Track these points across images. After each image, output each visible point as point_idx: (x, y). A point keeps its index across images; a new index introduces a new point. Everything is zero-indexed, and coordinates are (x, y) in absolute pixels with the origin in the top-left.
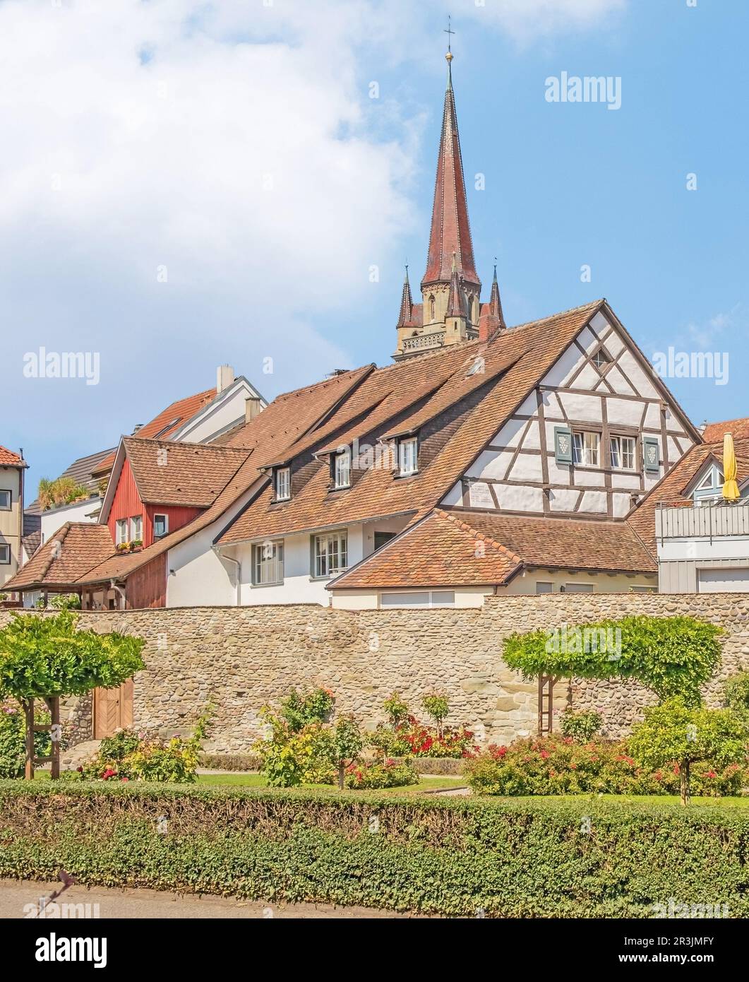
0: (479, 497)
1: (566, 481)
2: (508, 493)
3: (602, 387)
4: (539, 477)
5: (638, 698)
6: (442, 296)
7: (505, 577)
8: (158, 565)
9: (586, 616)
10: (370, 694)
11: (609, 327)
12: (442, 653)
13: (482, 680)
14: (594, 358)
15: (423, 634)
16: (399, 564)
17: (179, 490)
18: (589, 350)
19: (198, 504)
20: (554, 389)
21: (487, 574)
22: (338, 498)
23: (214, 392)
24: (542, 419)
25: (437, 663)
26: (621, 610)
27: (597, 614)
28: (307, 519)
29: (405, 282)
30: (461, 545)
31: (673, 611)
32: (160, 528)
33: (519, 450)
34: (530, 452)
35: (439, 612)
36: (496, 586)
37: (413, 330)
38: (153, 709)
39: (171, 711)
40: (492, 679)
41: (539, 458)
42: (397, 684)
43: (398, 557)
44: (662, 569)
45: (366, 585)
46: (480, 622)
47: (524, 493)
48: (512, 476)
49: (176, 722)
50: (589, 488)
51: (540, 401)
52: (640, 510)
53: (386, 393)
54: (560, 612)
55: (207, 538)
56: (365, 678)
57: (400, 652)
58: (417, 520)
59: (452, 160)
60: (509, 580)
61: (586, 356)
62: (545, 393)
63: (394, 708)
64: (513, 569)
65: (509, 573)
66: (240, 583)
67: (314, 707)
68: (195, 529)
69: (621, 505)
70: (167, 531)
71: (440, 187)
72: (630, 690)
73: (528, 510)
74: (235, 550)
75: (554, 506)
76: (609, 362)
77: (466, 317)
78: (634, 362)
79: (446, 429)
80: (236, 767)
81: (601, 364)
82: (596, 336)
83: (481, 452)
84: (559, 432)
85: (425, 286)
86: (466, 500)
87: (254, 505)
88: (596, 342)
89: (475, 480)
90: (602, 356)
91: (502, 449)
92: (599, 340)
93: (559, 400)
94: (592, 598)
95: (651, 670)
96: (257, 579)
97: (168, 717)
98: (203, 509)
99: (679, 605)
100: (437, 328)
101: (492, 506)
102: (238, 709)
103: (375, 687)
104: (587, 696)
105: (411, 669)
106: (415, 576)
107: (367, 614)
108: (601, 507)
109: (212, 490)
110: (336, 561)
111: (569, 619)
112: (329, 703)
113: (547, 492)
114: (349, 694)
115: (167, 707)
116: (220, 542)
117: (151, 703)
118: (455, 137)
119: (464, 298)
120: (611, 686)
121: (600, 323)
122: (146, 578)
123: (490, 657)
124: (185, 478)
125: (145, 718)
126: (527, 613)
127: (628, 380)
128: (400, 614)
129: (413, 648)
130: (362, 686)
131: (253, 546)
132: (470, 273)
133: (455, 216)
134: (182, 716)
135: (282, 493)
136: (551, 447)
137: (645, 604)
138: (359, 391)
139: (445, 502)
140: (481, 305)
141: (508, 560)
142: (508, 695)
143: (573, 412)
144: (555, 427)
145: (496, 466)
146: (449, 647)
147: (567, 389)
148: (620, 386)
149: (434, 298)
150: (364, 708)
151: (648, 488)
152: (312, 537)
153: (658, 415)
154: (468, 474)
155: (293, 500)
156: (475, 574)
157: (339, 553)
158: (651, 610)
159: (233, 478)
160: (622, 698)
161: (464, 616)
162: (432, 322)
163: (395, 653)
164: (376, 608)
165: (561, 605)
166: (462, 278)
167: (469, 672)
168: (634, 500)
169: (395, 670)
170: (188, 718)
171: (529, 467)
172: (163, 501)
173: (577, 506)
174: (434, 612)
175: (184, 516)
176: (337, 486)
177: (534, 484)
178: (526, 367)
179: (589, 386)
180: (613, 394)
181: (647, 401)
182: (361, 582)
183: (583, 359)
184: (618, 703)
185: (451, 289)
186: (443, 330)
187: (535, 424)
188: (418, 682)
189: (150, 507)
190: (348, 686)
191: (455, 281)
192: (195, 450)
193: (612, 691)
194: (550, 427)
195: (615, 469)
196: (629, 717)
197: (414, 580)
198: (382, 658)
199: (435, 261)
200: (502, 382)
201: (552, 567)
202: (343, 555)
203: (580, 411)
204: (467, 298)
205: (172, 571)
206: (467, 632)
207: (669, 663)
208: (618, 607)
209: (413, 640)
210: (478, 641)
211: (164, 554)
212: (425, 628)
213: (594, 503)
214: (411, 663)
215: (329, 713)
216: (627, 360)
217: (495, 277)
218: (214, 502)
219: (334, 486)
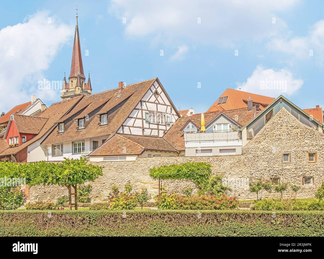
0: (126, 131)
1: (148, 127)
2: (134, 130)
3: (157, 102)
4: (141, 126)
5: (181, 185)
6: (75, 81)
7: (141, 152)
8: (25, 151)
9: (166, 163)
10: (102, 185)
11: (158, 85)
12: (124, 173)
13: (136, 181)
14: (154, 94)
15: (118, 168)
16: (109, 149)
17: (29, 129)
18: (153, 91)
19: (35, 133)
20: (145, 102)
21: (136, 152)
22: (81, 131)
23: (31, 102)
24: (142, 110)
25: (122, 176)
26: (176, 161)
27: (169, 162)
28: (71, 137)
29: (64, 77)
30: (126, 144)
31: (191, 161)
32: (24, 140)
33: (136, 118)
34: (139, 119)
35: (123, 162)
36: (138, 155)
37: (67, 90)
38: (36, 191)
39: (42, 191)
40: (139, 180)
41: (141, 120)
42: (111, 182)
43: (108, 147)
44: (186, 150)
45: (100, 155)
46: (135, 165)
47: (138, 130)
48: (135, 125)
49: (43, 194)
50: (154, 129)
51: (141, 105)
52: (166, 135)
53: (90, 103)
54: (159, 162)
55: (38, 143)
56: (101, 181)
57: (112, 173)
58: (111, 137)
59: (78, 45)
60: (142, 153)
61: (153, 93)
62: (143, 103)
63: (115, 189)
64: (143, 150)
65: (142, 151)
66: (48, 155)
67: (86, 189)
68: (35, 140)
69: (161, 134)
70: (26, 141)
71: (74, 52)
72: (178, 183)
73: (139, 135)
74: (46, 146)
75: (145, 133)
76: (158, 95)
77: (82, 87)
78: (164, 95)
79: (115, 112)
80: (67, 206)
81: (156, 95)
82: (155, 87)
83: (127, 118)
84: (146, 113)
85: (70, 78)
86: (123, 132)
87: (52, 134)
88: (155, 89)
89: (125, 126)
90: (156, 93)
91: (132, 118)
92: (156, 89)
93: (146, 105)
94: (168, 158)
95: (195, 177)
96: (53, 154)
97: (41, 193)
98: (36, 135)
99: (192, 160)
100: (73, 90)
101: (130, 133)
102: (62, 190)
103: (104, 183)
104: (166, 185)
105: (115, 178)
106: (114, 152)
107: (102, 163)
108: (156, 134)
109: (38, 129)
110: (80, 149)
111: (161, 164)
112: (90, 188)
113: (143, 130)
114: (96, 185)
115: (40, 190)
116: (42, 144)
117: (35, 189)
118: (78, 38)
119: (81, 82)
120: (173, 182)
121: (156, 84)
122: (22, 154)
123: (138, 174)
124: (31, 126)
125: (34, 193)
126: (149, 162)
127: (163, 100)
128: (111, 163)
129: (116, 172)
130: (100, 183)
131: (52, 145)
132: (82, 75)
133: (78, 60)
134: (45, 192)
135: (61, 130)
136: (144, 118)
137: (183, 159)
138: (80, 102)
139: (118, 132)
140: (85, 84)
141: (140, 148)
142: (144, 185)
143: (150, 108)
144: (145, 112)
145: (130, 122)
146: (126, 172)
147: (148, 102)
148: (161, 102)
149: (72, 81)
150: (101, 189)
151: (168, 129)
152: (72, 142)
153: (170, 109)
154: (124, 124)
155: (65, 132)
156: (132, 152)
157: (82, 147)
158: (185, 161)
159: (44, 126)
160: (176, 185)
161: (131, 163)
162: (72, 88)
163: (110, 174)
164: (103, 161)
165: (159, 160)
166: (80, 76)
167: (132, 179)
168: (164, 132)
169: (110, 178)
170: (47, 193)
171: (139, 123)
172: (25, 132)
173: (151, 134)
174: (122, 162)
175: (31, 136)
176: (80, 128)
177: (140, 128)
178: (136, 96)
179: (153, 101)
180: (159, 103)
181: (167, 106)
182: (98, 154)
183: (152, 94)
184: (175, 186)
185: (78, 79)
186: (75, 90)
187: (140, 111)
188: (117, 182)
189: (21, 134)
190: (96, 183)
191: (78, 77)
192: (33, 118)
193: (173, 183)
194: (144, 112)
195: (159, 124)
196: (178, 190)
197: (114, 153)
198: (106, 175)
199: (73, 72)
200: (129, 99)
201: (152, 150)
202: (83, 147)
203: (151, 108)
204: (82, 82)
205: (29, 152)
206: (131, 168)
207: (201, 175)
208: (175, 160)
209: (115, 170)
210: (135, 170)
211: (27, 147)
212: (119, 167)
213: (155, 133)
214: (115, 176)
215: (90, 191)
216: (163, 94)
217: (89, 76)
218: (39, 133)
219: (79, 128)
